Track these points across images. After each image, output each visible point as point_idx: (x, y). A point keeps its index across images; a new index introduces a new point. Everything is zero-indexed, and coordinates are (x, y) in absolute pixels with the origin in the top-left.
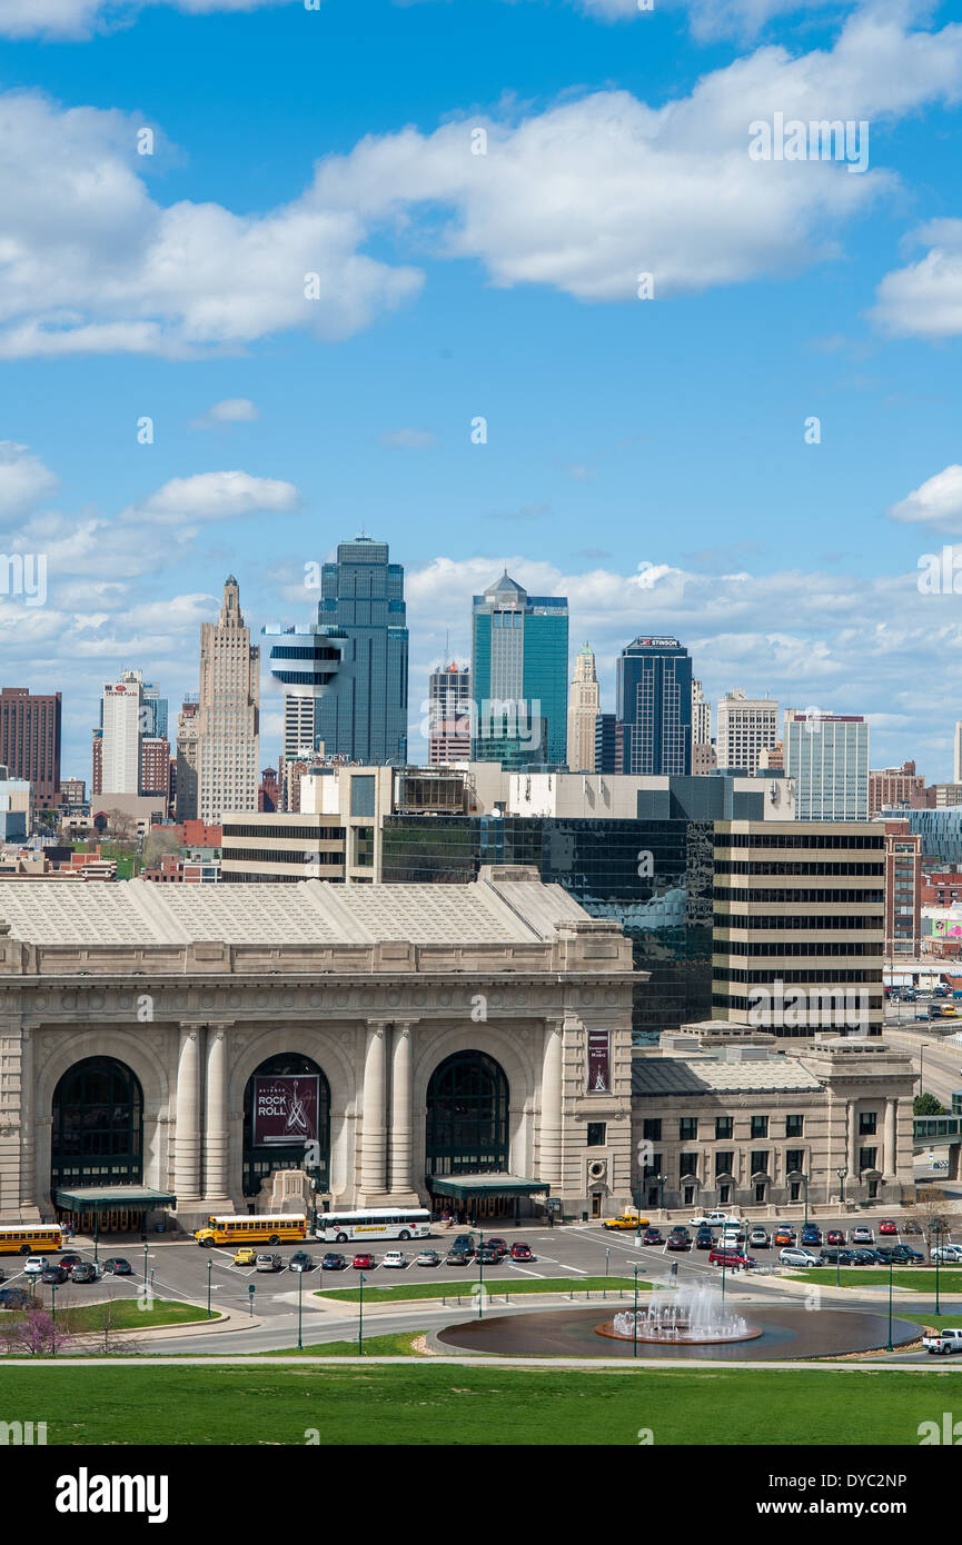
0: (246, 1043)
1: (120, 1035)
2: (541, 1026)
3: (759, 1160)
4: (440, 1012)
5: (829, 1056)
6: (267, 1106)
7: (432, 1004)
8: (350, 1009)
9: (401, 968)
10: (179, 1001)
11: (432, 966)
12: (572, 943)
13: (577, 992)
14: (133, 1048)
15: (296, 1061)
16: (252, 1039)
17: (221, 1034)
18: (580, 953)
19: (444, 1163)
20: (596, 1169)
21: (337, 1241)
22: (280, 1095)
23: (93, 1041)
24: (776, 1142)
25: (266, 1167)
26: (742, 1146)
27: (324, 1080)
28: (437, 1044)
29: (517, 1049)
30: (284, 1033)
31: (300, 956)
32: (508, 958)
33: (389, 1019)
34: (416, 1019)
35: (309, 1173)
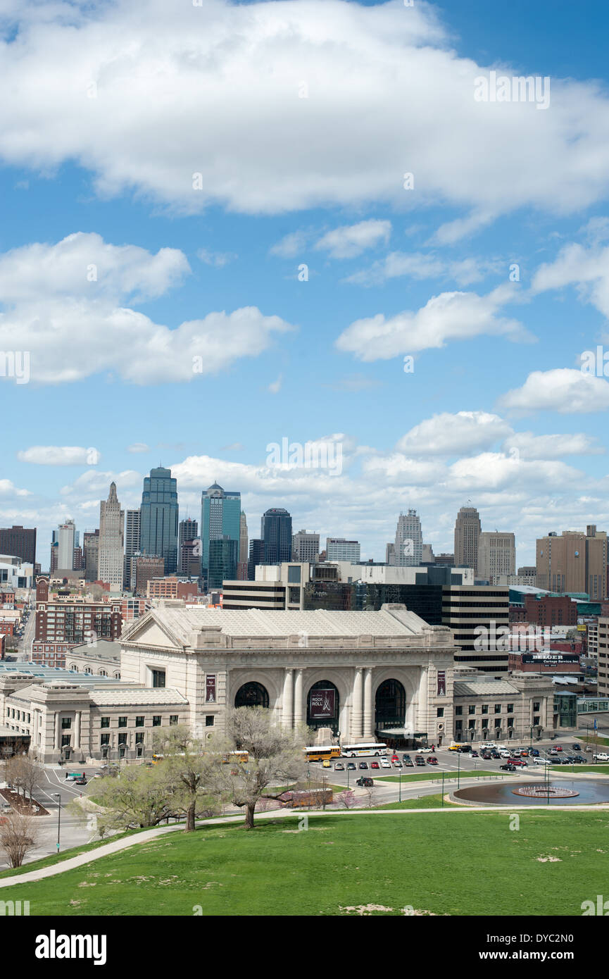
0: (310, 676)
1: (262, 673)
2: (420, 668)
3: (498, 722)
4: (383, 663)
5: (523, 680)
6: (316, 702)
7: (380, 660)
8: (349, 662)
9: (368, 646)
10: (285, 659)
11: (380, 645)
12: (432, 635)
13: (434, 655)
14: (267, 678)
15: (327, 684)
16: (312, 674)
17: (301, 672)
18: (435, 639)
19: (381, 724)
20: (440, 727)
21: (352, 757)
22: (320, 697)
23: (251, 676)
24: (504, 714)
25: (316, 727)
26: (491, 716)
27: (337, 691)
28: (380, 677)
29: (409, 678)
30: (324, 672)
31: (330, 640)
32: (408, 641)
33: (364, 666)
34: (374, 666)
35: (332, 729)
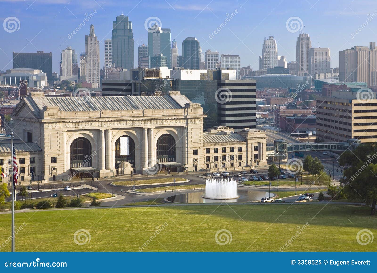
0: (115, 133)
1: (86, 132)
3: (232, 157)
4: (160, 125)
9: (150, 115)
11: (157, 114)
12: (189, 108)
14: (89, 135)
16: (117, 132)
18: (191, 111)
19: (161, 160)
20: (196, 160)
23: (79, 134)
24: (236, 153)
25: (120, 162)
28: (159, 132)
30: (124, 131)
31: (127, 113)
32: (175, 112)
33: (148, 127)
35: (130, 163)
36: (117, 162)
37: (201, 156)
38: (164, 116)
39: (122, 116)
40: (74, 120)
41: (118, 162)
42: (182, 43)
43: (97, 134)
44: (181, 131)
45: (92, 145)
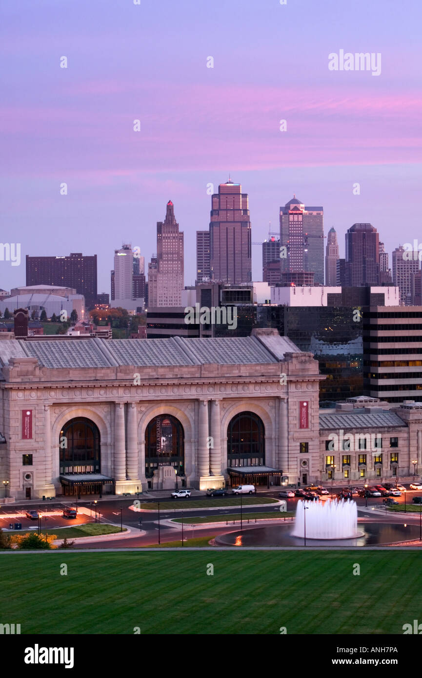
0: (145, 410)
2: (278, 400)
4: (232, 395)
7: (227, 390)
8: (190, 394)
9: (213, 376)
10: (114, 392)
12: (291, 362)
13: (294, 385)
14: (94, 413)
15: (168, 418)
16: (148, 408)
17: (133, 406)
18: (295, 367)
19: (235, 462)
20: (305, 464)
23: (77, 410)
24: (386, 449)
25: (155, 465)
27: (182, 425)
28: (231, 409)
29: (268, 410)
30: (163, 405)
31: (168, 371)
33: (209, 398)
34: (222, 398)
35: (175, 467)
36: (149, 465)
37: (315, 455)
38: (240, 376)
39: (159, 377)
40: (66, 385)
41: (151, 465)
42: (346, 235)
43: (111, 412)
44: (275, 407)
45: (101, 431)
